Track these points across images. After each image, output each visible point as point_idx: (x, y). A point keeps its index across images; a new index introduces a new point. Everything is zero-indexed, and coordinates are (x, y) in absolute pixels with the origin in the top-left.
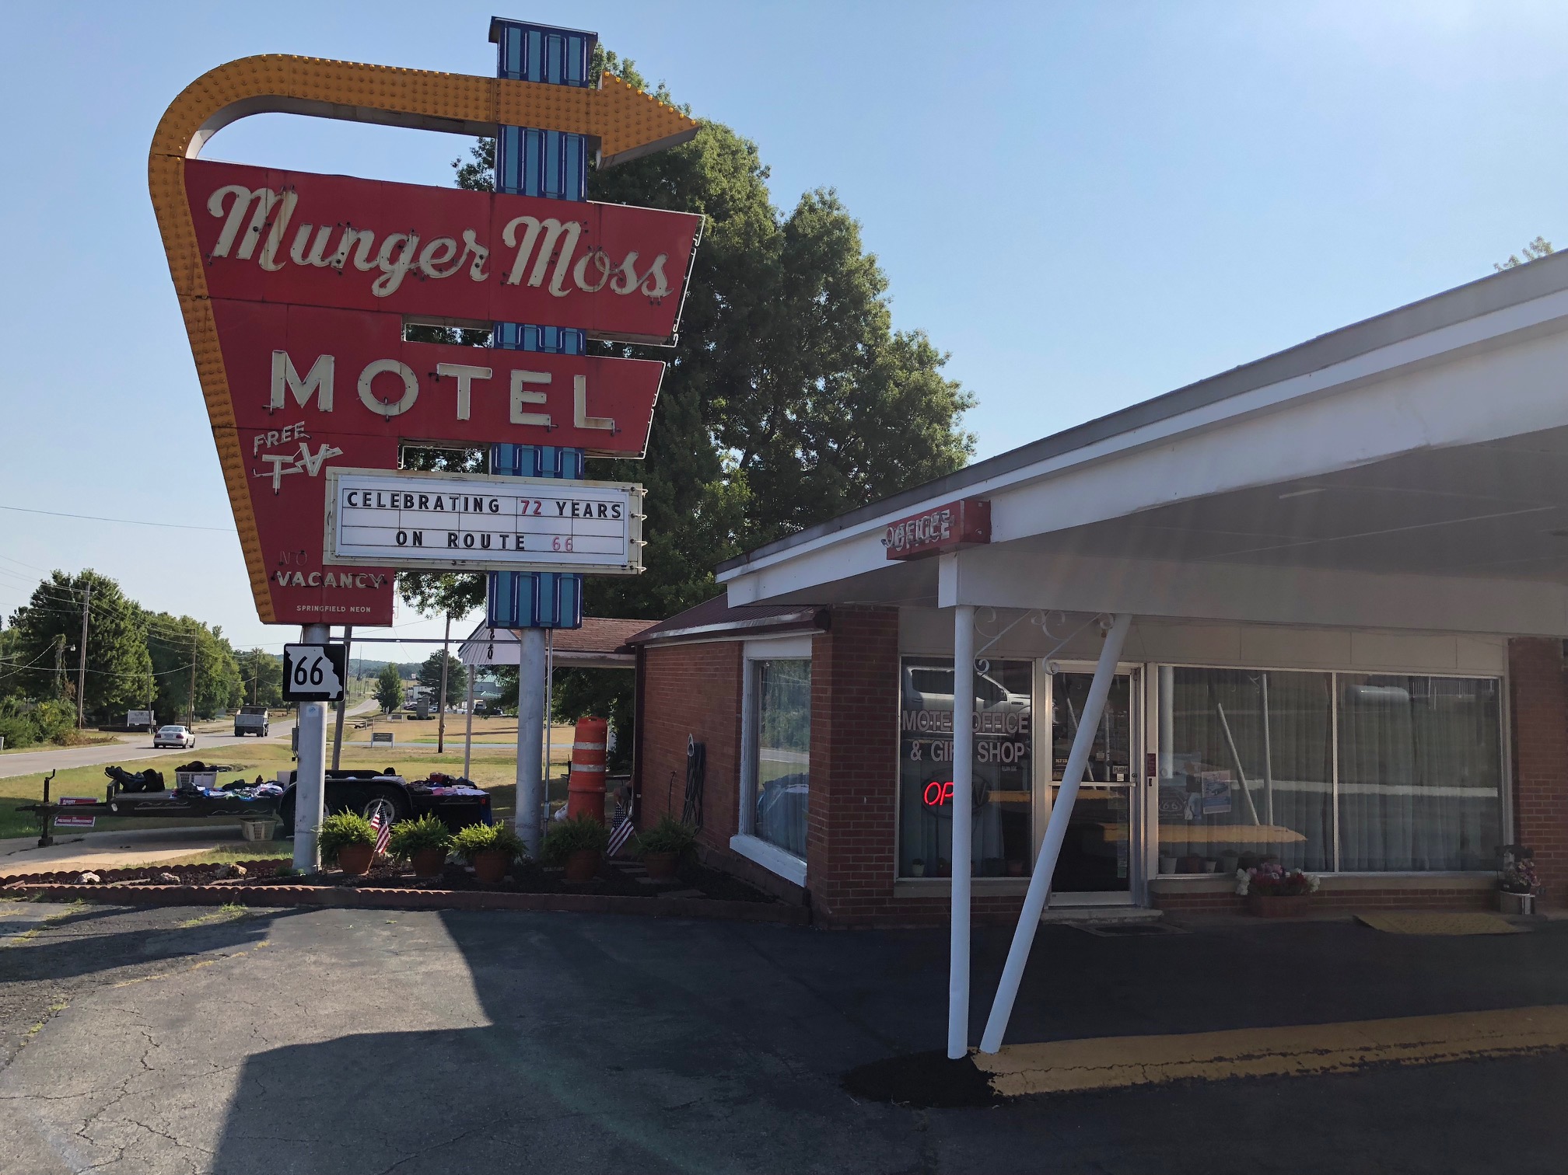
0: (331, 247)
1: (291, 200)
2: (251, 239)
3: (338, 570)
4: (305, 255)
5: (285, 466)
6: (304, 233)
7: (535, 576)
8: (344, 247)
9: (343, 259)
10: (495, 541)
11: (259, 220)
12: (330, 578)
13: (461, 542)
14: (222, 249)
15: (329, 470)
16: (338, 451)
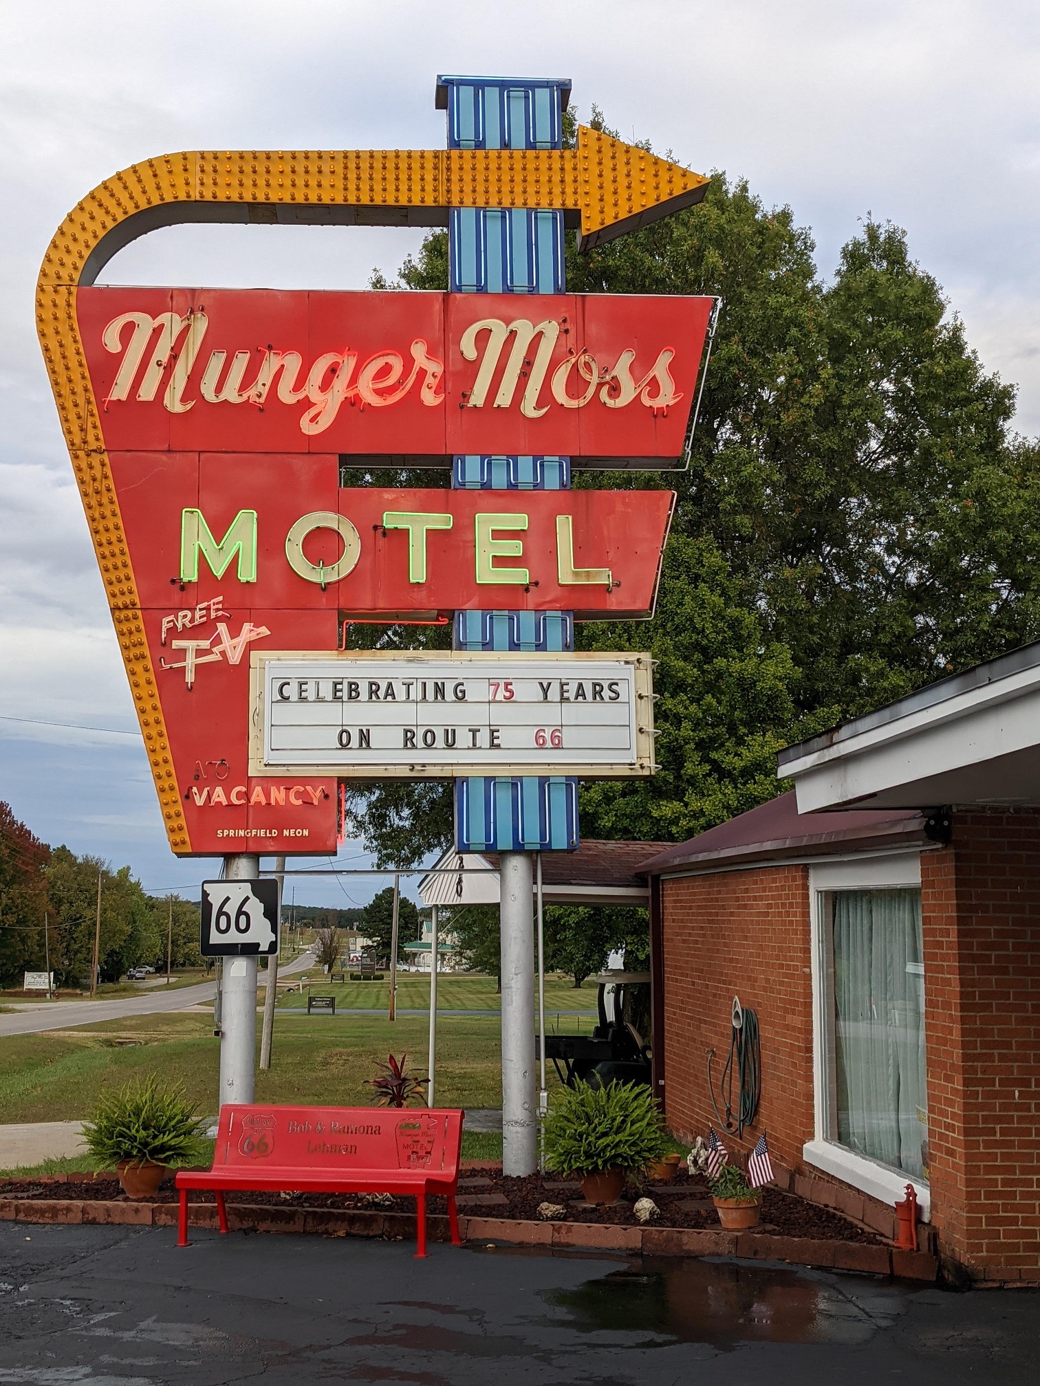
0: (250, 378)
1: (201, 326)
2: (154, 375)
3: (267, 781)
4: (219, 389)
5: (200, 653)
6: (216, 364)
7: (515, 783)
8: (265, 376)
9: (265, 391)
10: (464, 738)
11: (162, 351)
12: (257, 795)
13: (418, 740)
14: (120, 392)
15: (255, 655)
16: (264, 631)
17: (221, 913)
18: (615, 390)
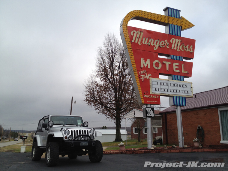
0: (148, 42)
1: (142, 34)
2: (137, 40)
3: (152, 95)
4: (145, 42)
5: (144, 77)
6: (144, 39)
8: (150, 41)
9: (150, 43)
11: (138, 37)
12: (151, 97)
14: (133, 41)
15: (150, 78)
16: (151, 75)
17: (148, 112)
18: (187, 49)
